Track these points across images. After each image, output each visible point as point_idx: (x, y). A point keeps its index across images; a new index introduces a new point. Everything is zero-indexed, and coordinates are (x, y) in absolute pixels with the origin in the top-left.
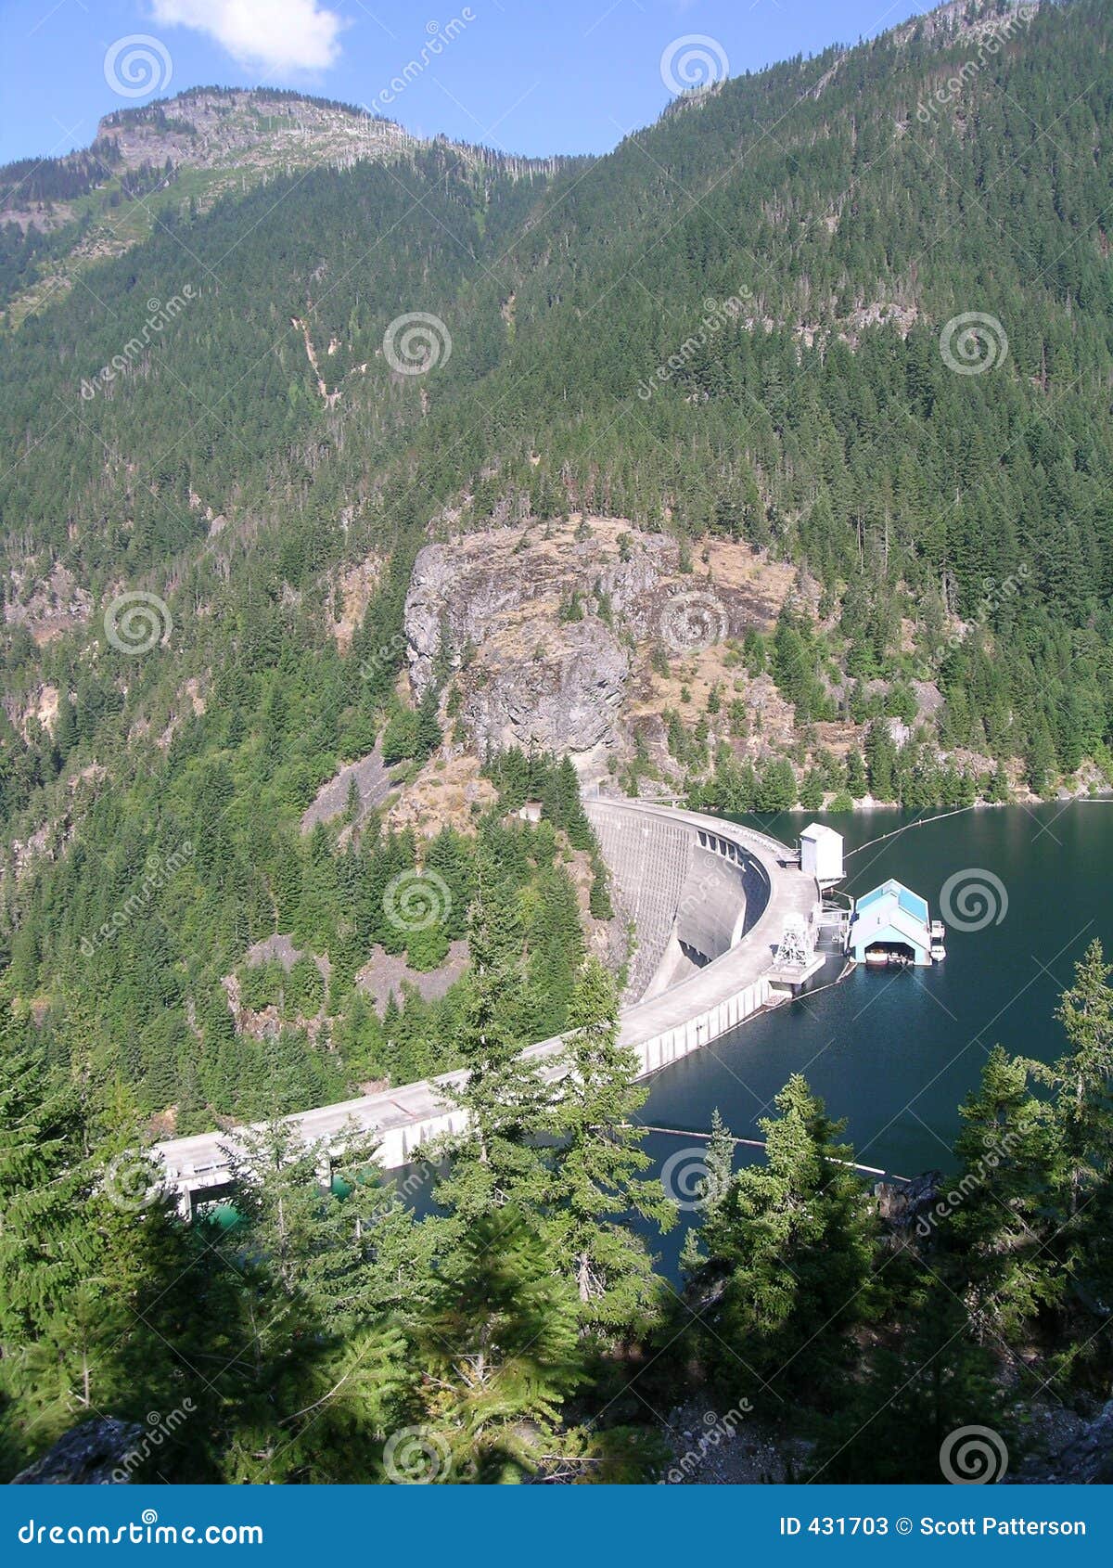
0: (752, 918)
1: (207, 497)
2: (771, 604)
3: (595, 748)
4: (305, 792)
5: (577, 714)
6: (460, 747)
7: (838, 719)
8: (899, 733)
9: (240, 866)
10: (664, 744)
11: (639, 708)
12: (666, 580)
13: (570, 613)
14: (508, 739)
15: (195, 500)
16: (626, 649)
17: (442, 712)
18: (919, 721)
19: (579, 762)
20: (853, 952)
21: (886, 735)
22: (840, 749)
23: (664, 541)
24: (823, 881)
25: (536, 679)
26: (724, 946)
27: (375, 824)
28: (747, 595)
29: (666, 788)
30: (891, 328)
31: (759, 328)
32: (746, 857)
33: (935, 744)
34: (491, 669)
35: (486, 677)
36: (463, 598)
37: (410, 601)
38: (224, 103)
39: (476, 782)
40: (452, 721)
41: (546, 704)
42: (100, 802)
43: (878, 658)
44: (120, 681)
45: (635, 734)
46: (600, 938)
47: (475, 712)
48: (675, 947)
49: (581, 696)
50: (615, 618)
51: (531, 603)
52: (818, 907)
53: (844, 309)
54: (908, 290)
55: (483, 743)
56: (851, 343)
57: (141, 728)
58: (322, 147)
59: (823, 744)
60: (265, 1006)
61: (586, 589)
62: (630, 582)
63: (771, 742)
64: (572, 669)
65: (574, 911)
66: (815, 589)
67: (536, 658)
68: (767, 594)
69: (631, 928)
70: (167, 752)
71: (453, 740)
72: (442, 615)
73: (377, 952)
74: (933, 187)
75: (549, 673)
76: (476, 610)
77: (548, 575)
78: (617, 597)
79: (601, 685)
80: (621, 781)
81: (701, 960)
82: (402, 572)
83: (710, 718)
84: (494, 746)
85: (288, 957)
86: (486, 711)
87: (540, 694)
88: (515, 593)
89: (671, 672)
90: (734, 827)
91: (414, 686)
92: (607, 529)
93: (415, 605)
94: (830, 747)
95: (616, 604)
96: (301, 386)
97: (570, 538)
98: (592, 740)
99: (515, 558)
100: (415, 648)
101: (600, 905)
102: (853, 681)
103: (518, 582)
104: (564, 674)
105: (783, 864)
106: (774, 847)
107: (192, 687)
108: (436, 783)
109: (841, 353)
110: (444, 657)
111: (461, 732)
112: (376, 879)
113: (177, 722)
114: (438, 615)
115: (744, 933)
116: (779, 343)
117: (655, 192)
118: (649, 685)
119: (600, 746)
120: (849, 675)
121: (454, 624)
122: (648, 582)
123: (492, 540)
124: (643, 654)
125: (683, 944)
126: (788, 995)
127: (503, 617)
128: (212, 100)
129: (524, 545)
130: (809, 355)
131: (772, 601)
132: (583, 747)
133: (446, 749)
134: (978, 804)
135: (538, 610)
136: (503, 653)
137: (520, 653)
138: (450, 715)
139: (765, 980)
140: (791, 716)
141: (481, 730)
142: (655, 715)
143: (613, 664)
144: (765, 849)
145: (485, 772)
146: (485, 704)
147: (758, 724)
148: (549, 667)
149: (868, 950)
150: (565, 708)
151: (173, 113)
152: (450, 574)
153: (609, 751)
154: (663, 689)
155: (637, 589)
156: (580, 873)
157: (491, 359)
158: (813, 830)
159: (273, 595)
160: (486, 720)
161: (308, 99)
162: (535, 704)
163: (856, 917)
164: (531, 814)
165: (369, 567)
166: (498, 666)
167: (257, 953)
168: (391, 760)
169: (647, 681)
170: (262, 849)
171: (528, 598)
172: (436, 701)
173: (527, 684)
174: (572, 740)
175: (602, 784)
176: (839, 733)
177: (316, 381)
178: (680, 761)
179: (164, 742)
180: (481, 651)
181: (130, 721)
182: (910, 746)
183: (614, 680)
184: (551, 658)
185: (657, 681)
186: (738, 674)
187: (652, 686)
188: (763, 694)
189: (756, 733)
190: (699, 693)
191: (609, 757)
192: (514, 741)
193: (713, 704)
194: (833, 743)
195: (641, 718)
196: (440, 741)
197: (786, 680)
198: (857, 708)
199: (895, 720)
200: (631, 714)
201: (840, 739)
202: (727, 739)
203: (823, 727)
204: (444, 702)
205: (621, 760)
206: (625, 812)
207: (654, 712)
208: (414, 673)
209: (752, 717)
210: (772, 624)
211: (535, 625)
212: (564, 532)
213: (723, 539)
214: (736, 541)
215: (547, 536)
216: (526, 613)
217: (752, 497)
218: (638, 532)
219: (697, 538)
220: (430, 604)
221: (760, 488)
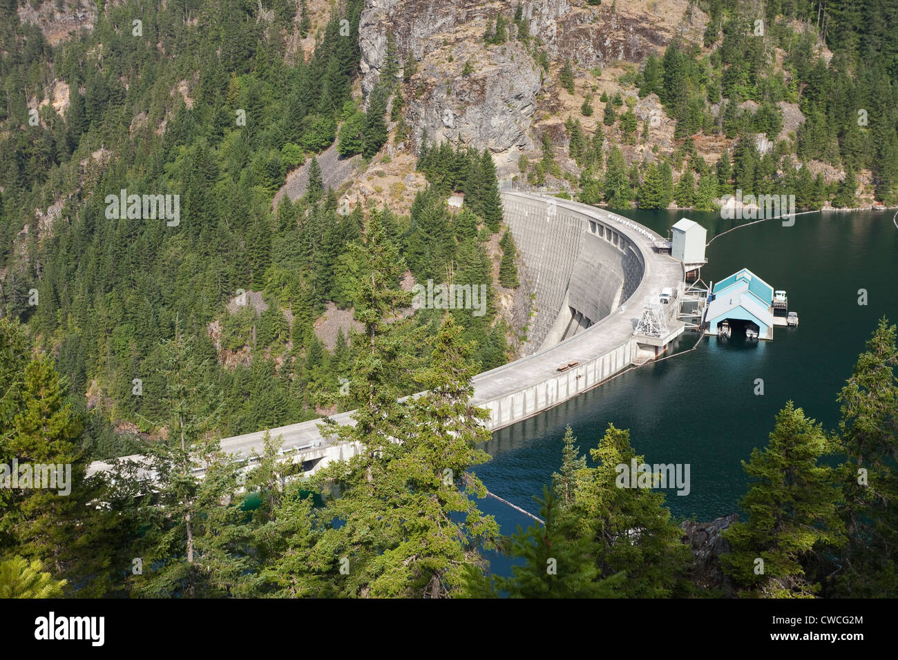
0: (629, 290)
2: (663, 33)
3: (511, 150)
4: (276, 175)
5: (496, 121)
6: (401, 145)
7: (713, 133)
8: (763, 145)
9: (223, 236)
10: (566, 149)
11: (547, 118)
12: (577, 9)
13: (494, 36)
14: (440, 137)
16: (540, 68)
17: (388, 118)
18: (783, 136)
19: (498, 160)
20: (707, 325)
21: (753, 148)
22: (711, 158)
24: (689, 265)
25: (464, 91)
26: (604, 311)
27: (332, 203)
28: (645, 24)
29: (566, 184)
32: (626, 241)
33: (794, 156)
34: (428, 81)
35: (424, 88)
36: (407, 20)
37: (363, 22)
39: (413, 174)
40: (395, 124)
41: (473, 112)
43: (752, 80)
44: (123, 79)
45: (543, 141)
46: (506, 302)
47: (415, 116)
48: (566, 313)
49: (501, 106)
50: (532, 42)
51: (463, 27)
52: (682, 286)
55: (419, 141)
57: (141, 120)
59: (700, 154)
60: (241, 348)
61: (510, 15)
63: (655, 149)
64: (495, 83)
65: (486, 281)
66: (701, 20)
67: (466, 73)
68: (661, 24)
69: (533, 296)
70: (163, 142)
71: (396, 140)
72: (390, 35)
73: (332, 308)
75: (476, 87)
76: (417, 31)
78: (534, 24)
79: (518, 97)
80: (530, 178)
81: (588, 323)
83: (606, 129)
84: (429, 145)
85: (261, 307)
86: (423, 116)
87: (468, 103)
88: (450, 18)
89: (576, 89)
90: (619, 218)
91: (365, 93)
93: (367, 25)
94: (706, 157)
95: (534, 29)
98: (508, 143)
100: (367, 61)
101: (509, 276)
102: (727, 101)
103: (453, 8)
104: (487, 88)
105: (657, 250)
106: (650, 236)
107: (183, 87)
108: (380, 174)
110: (389, 72)
111: (404, 133)
112: (330, 250)
113: (171, 116)
114: (386, 35)
115: (622, 302)
118: (557, 99)
119: (514, 148)
120: (726, 96)
121: (399, 42)
124: (555, 72)
125: (573, 311)
126: (651, 354)
127: (440, 37)
131: (666, 30)
132: (501, 148)
133: (389, 146)
134: (827, 208)
135: (469, 33)
136: (438, 69)
137: (452, 69)
138: (393, 120)
139: (634, 342)
140: (672, 129)
141: (418, 132)
142: (561, 125)
143: (528, 80)
144: (644, 237)
145: (419, 167)
146: (422, 110)
147: (644, 135)
148: (475, 81)
149: (720, 325)
150: (489, 116)
153: (521, 153)
154: (567, 104)
155: (551, 18)
156: (493, 249)
158: (684, 224)
159: (249, 12)
160: (423, 123)
162: (463, 112)
163: (713, 298)
164: (455, 202)
166: (434, 79)
167: (235, 305)
168: (346, 155)
169: (556, 96)
170: (242, 221)
171: (461, 23)
172: (384, 105)
173: (457, 94)
174: (492, 143)
175: (515, 179)
176: (712, 144)
178: (579, 163)
179: (161, 131)
180: (422, 66)
181: (130, 114)
182: (774, 156)
183: (529, 94)
184: (478, 74)
185: (564, 96)
186: (631, 92)
187: (559, 101)
188: (654, 113)
189: (643, 143)
190: (598, 107)
191: (522, 157)
192: (445, 141)
193: (609, 117)
194: (707, 152)
195: (549, 127)
196: (385, 140)
197: (670, 99)
198: (730, 125)
199: (761, 135)
200: (541, 123)
201: (713, 149)
202: (619, 146)
203: (700, 139)
204: (389, 108)
205: (531, 161)
206: (529, 203)
207: (560, 122)
208: (365, 82)
209: (640, 129)
210: (663, 50)
211: (465, 46)
216: (458, 35)
220: (380, 24)
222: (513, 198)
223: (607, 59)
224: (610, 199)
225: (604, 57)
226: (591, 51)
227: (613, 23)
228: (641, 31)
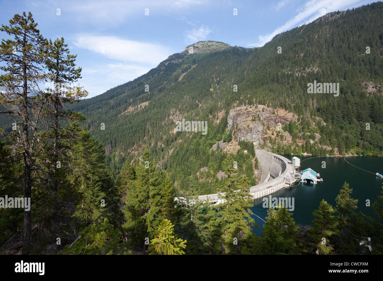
0: (283, 171)
1: (199, 101)
2: (288, 119)
3: (257, 142)
4: (211, 145)
5: (254, 136)
6: (235, 140)
7: (300, 139)
8: (312, 142)
9: (201, 156)
10: (269, 142)
11: (264, 135)
12: (270, 115)
13: (253, 120)
14: (243, 139)
15: (197, 102)
16: (263, 126)
17: (233, 135)
18: (316, 140)
19: (254, 143)
20: (301, 180)
21: (309, 142)
22: (300, 144)
23: (270, 109)
24: (296, 166)
25: (248, 130)
26: (278, 176)
27: (221, 151)
28: (284, 118)
29: (269, 149)
30: (313, 72)
31: (288, 73)
32: (282, 161)
33: (319, 144)
35: (240, 129)
36: (237, 117)
37: (228, 117)
38: (203, 43)
39: (237, 146)
40: (234, 136)
41: (249, 134)
42: (181, 145)
43: (308, 129)
45: (264, 140)
46: (256, 172)
48: (269, 175)
49: (255, 133)
50: (261, 121)
51: (247, 118)
52: (295, 171)
53: (304, 69)
54: (317, 65)
55: (239, 140)
56: (305, 75)
58: (217, 49)
59: (298, 143)
60: (203, 178)
61: (256, 116)
62: (264, 115)
63: (288, 142)
64: (254, 129)
65: (252, 167)
66: (296, 117)
67: (248, 127)
69: (262, 171)
72: (233, 120)
73: (220, 171)
74: (323, 47)
75: (250, 129)
76: (238, 119)
77: (250, 114)
79: (259, 131)
80: (261, 147)
81: (274, 178)
82: (227, 113)
83: (277, 138)
84: (241, 140)
85: (207, 170)
87: (248, 132)
88: (245, 117)
89: (270, 130)
90: (280, 156)
91: (228, 130)
92: (261, 107)
94: (299, 144)
95: (261, 119)
96: (213, 85)
97: (254, 108)
99: (245, 111)
100: (229, 125)
101: (257, 167)
103: (245, 115)
104: (252, 130)
105: (289, 163)
106: (287, 160)
108: (231, 146)
109: (303, 77)
110: (233, 126)
111: (236, 138)
112: (221, 160)
115: (281, 174)
116: (292, 75)
117: (271, 52)
119: (258, 141)
120: (303, 132)
121: (235, 121)
122: (267, 115)
123: (241, 108)
124: (266, 127)
125: (271, 175)
126: (288, 186)
127: (243, 120)
128: (201, 43)
129: (247, 109)
130: (297, 77)
131: (289, 119)
132: (255, 141)
133: (233, 140)
134: (328, 156)
135: (249, 119)
136: (242, 126)
137: (245, 126)
139: (284, 182)
140: (291, 138)
141: (238, 138)
143: (261, 128)
144: (286, 160)
145: (239, 144)
146: (239, 134)
147: (285, 139)
148: (250, 128)
149: (304, 180)
150: (252, 135)
151: (196, 46)
152: (235, 113)
154: (269, 133)
155: (265, 116)
156: (253, 161)
157: (243, 80)
158: (295, 158)
159: (208, 116)
160: (239, 136)
161: (216, 42)
162: (247, 134)
163: (302, 174)
164: (246, 152)
165: (222, 112)
166: (242, 128)
167: (202, 170)
168: (224, 142)
169: (266, 131)
170: (204, 153)
171: (247, 117)
172: (232, 133)
173: (246, 131)
174: (253, 140)
175: (258, 147)
177: (215, 84)
178: (271, 145)
179: (191, 137)
180: (239, 125)
182: (314, 144)
183: (261, 131)
184: (251, 127)
185: (268, 131)
186: (282, 131)
188: (286, 134)
189: (285, 141)
190: (275, 134)
191: (259, 143)
193: (277, 135)
194: (299, 143)
195: (265, 137)
196: (232, 139)
197: (291, 132)
198: (304, 137)
199: (311, 140)
201: (300, 142)
202: (280, 141)
203: (297, 140)
204: (233, 133)
205: (261, 144)
206: (261, 152)
207: (267, 136)
208: (228, 128)
209: (284, 138)
210: (288, 123)
211: (248, 122)
212: (253, 107)
213: (280, 108)
214: (282, 109)
215: (250, 108)
216: (247, 120)
217: (286, 102)
218: (266, 107)
219: (276, 108)
220: (231, 118)
221: (287, 100)
222: (258, 151)
224: (278, 152)
225: (276, 124)
226: (273, 123)
227: (278, 118)
228: (284, 119)
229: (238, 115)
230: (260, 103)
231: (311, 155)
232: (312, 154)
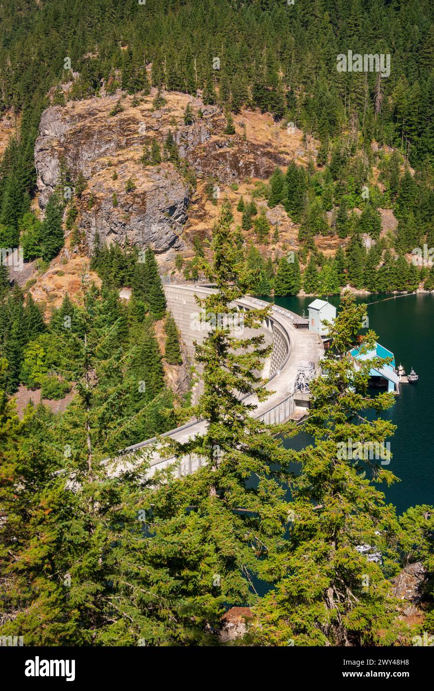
2: (285, 156)
3: (168, 252)
5: (155, 228)
6: (77, 249)
7: (329, 234)
8: (368, 242)
11: (196, 224)
12: (216, 137)
14: (109, 241)
16: (189, 185)
17: (64, 227)
18: (383, 235)
19: (159, 260)
21: (361, 245)
22: (329, 253)
23: (216, 110)
25: (127, 203)
27: (19, 298)
28: (269, 149)
33: (392, 250)
34: (97, 196)
35: (94, 201)
36: (77, 146)
37: (38, 147)
39: (88, 273)
40: (70, 232)
41: (136, 220)
45: (194, 242)
46: (172, 376)
47: (87, 225)
49: (159, 215)
50: (181, 163)
51: (124, 151)
55: (92, 246)
59: (319, 250)
61: (162, 142)
62: (191, 138)
63: (284, 248)
64: (153, 197)
65: (155, 359)
66: (314, 145)
67: (129, 189)
68: (282, 149)
69: (193, 369)
71: (72, 245)
72: (62, 159)
73: (22, 390)
75: (137, 200)
76: (86, 155)
77: (135, 132)
78: (182, 148)
79: (172, 208)
80: (186, 273)
82: (31, 127)
83: (244, 233)
84: (101, 249)
86: (94, 224)
87: (131, 213)
88: (112, 144)
89: (218, 201)
90: (261, 302)
91: (42, 206)
92: (178, 102)
93: (41, 150)
94: (324, 253)
95: (182, 153)
97: (149, 106)
98: (167, 245)
99: (112, 118)
100: (43, 181)
101: (172, 355)
102: (338, 208)
103: (114, 136)
104: (147, 200)
105: (297, 326)
106: (289, 315)
108: (59, 273)
110: (63, 189)
111: (78, 238)
114: (59, 158)
118: (204, 209)
119: (171, 250)
120: (337, 205)
121: (70, 164)
122: (203, 139)
123: (95, 105)
124: (200, 187)
127: (104, 160)
129: (118, 110)
131: (287, 154)
132: (160, 250)
133: (66, 251)
134: (421, 291)
135: (129, 156)
136: (105, 186)
137: (116, 185)
139: (292, 399)
140: (297, 232)
141: (91, 237)
142: (208, 230)
143: (179, 194)
144: (284, 317)
145: (94, 266)
146: (93, 220)
147: (276, 235)
148: (137, 196)
150: (148, 224)
152: (67, 128)
153: (177, 253)
154: (212, 212)
155: (196, 144)
156: (159, 333)
158: (317, 304)
160: (94, 230)
162: (128, 220)
164: (125, 295)
165: (7, 122)
166: (102, 194)
168: (29, 259)
169: (202, 207)
171: (122, 148)
172: (60, 217)
173: (123, 206)
174: (153, 245)
175: (174, 274)
176: (328, 242)
180: (90, 183)
182: (377, 250)
183: (181, 205)
184: (139, 190)
185: (209, 207)
186: (262, 203)
187: (205, 210)
188: (278, 215)
189: (274, 243)
190: (238, 216)
191: (178, 257)
192: (114, 245)
193: (247, 224)
194: (325, 249)
195: (198, 231)
196: (62, 246)
197: (295, 208)
198: (342, 226)
199: (365, 235)
200: (192, 228)
201: (330, 247)
202: (256, 246)
203: (318, 239)
204: (65, 218)
205: (185, 259)
206: (186, 293)
207: (207, 227)
208: (42, 198)
209: (272, 232)
210: (285, 169)
211: (127, 167)
212: (146, 102)
213: (254, 110)
214: (263, 112)
215: (135, 104)
216: (121, 158)
217: (274, 81)
218: (197, 103)
219: (237, 112)
220: (53, 149)
221: (281, 74)
222: (173, 290)
223: (241, 176)
225: (239, 174)
226: (228, 170)
227: (245, 148)
228: (267, 154)
229: (82, 136)
230: (175, 86)
231: (367, 293)
232: (370, 290)
